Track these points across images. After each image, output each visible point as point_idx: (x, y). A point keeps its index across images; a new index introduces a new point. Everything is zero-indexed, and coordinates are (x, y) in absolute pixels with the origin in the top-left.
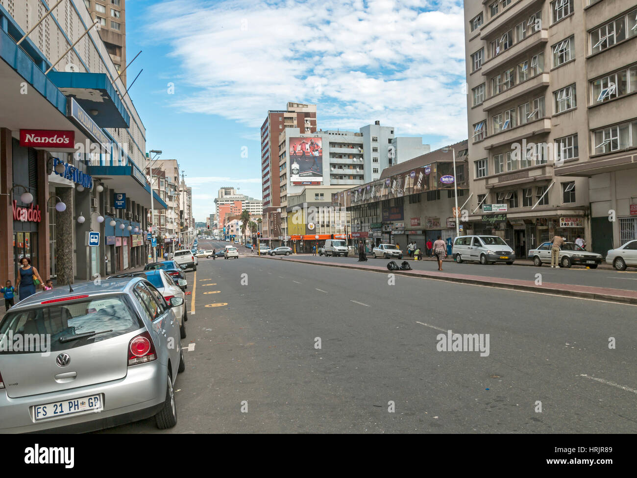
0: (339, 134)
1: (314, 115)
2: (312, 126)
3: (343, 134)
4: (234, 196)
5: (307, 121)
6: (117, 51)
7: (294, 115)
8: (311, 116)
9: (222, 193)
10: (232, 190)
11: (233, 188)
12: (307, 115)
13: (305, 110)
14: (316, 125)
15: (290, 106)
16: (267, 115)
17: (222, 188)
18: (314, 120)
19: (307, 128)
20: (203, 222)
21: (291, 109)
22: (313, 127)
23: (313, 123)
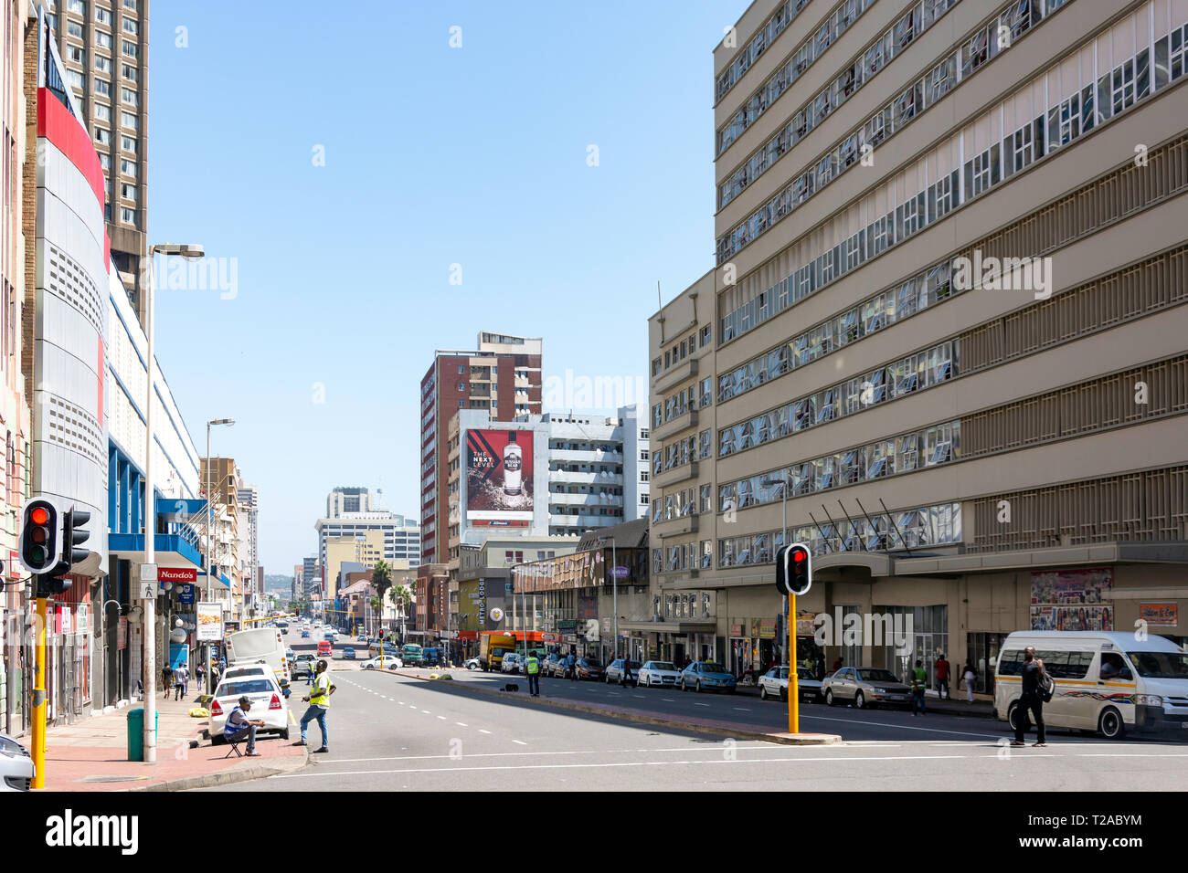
0: (574, 421)
1: (537, 361)
2: (531, 386)
3: (580, 422)
4: (368, 515)
5: (520, 373)
6: (131, 263)
7: (492, 362)
8: (530, 362)
9: (337, 501)
10: (363, 497)
11: (365, 491)
12: (522, 360)
13: (516, 349)
14: (540, 383)
15: (484, 341)
16: (432, 360)
17: (336, 490)
18: (537, 372)
19: (521, 389)
20: (285, 575)
21: (486, 348)
22: (533, 388)
23: (536, 379)
